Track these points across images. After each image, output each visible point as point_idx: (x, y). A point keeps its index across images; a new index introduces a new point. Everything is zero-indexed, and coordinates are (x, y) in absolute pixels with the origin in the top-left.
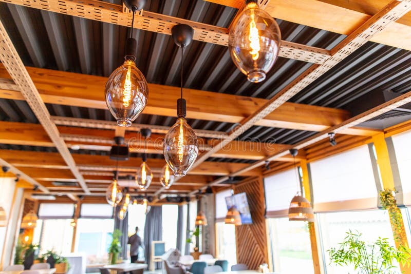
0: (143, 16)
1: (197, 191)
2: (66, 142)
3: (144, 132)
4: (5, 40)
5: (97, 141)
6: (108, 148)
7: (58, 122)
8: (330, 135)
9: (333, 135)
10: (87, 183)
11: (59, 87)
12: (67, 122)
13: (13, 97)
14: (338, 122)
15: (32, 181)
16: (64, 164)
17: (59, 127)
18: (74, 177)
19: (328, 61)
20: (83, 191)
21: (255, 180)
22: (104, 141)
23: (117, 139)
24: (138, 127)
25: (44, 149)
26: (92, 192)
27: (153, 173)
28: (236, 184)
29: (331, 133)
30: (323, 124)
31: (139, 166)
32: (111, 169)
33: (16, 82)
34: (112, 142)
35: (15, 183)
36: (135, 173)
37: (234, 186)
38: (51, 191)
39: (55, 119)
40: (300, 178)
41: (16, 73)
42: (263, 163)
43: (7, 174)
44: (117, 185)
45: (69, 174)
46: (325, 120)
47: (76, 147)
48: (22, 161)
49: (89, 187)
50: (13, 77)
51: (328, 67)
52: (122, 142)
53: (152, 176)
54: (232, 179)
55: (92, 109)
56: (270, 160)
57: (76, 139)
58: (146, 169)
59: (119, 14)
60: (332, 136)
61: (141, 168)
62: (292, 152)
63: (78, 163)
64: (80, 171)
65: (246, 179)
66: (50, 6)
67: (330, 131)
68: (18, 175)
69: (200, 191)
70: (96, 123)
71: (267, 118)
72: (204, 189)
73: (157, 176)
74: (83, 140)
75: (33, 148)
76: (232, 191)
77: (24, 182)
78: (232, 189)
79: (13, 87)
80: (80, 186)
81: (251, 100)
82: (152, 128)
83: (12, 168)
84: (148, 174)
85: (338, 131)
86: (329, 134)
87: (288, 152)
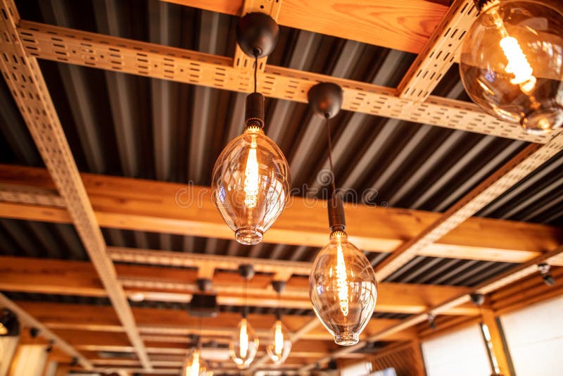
0: (265, 72)
1: (312, 366)
2: (125, 288)
3: (243, 271)
4: (53, 126)
5: (170, 286)
6: (186, 298)
7: (116, 257)
8: (541, 268)
9: (547, 268)
10: (149, 354)
11: (122, 201)
12: (128, 257)
13: (56, 217)
14: (552, 247)
15: (70, 350)
16: (118, 323)
17: (117, 264)
18: (129, 344)
19: (560, 136)
20: (141, 367)
21: (406, 347)
22: (180, 287)
23: (201, 283)
24: (235, 262)
25: (92, 301)
26: (155, 367)
27: (260, 338)
28: (375, 354)
29: (543, 265)
30: (529, 250)
31: (235, 326)
32: (186, 331)
33: (63, 193)
34: (192, 288)
35: (45, 355)
36: (229, 337)
37: (371, 357)
38: (96, 366)
39: (112, 252)
40: (486, 342)
41: (64, 178)
42: (423, 318)
43: (36, 340)
44: (200, 358)
45: (123, 339)
46: (530, 244)
47: (139, 297)
48: (59, 320)
49: (151, 360)
50: (59, 185)
51: (556, 147)
52: (209, 288)
53: (257, 343)
54: (372, 346)
55: (165, 234)
56: (436, 312)
57: (139, 284)
58: (248, 330)
59: (228, 71)
60: (545, 270)
61: (239, 329)
62: (475, 298)
63: (139, 322)
64: (141, 334)
65: (391, 346)
66: (123, 64)
67: (541, 260)
68: (51, 342)
69: (318, 365)
70: (171, 257)
71: (441, 241)
72: (324, 362)
73: (264, 342)
74: (150, 285)
75: (76, 299)
76: (369, 366)
77: (59, 352)
78: (369, 361)
79: (57, 201)
80: (137, 359)
81: (409, 214)
82: (256, 263)
83: (45, 331)
84: (251, 339)
85: (553, 261)
86: (539, 265)
87: (467, 298)
